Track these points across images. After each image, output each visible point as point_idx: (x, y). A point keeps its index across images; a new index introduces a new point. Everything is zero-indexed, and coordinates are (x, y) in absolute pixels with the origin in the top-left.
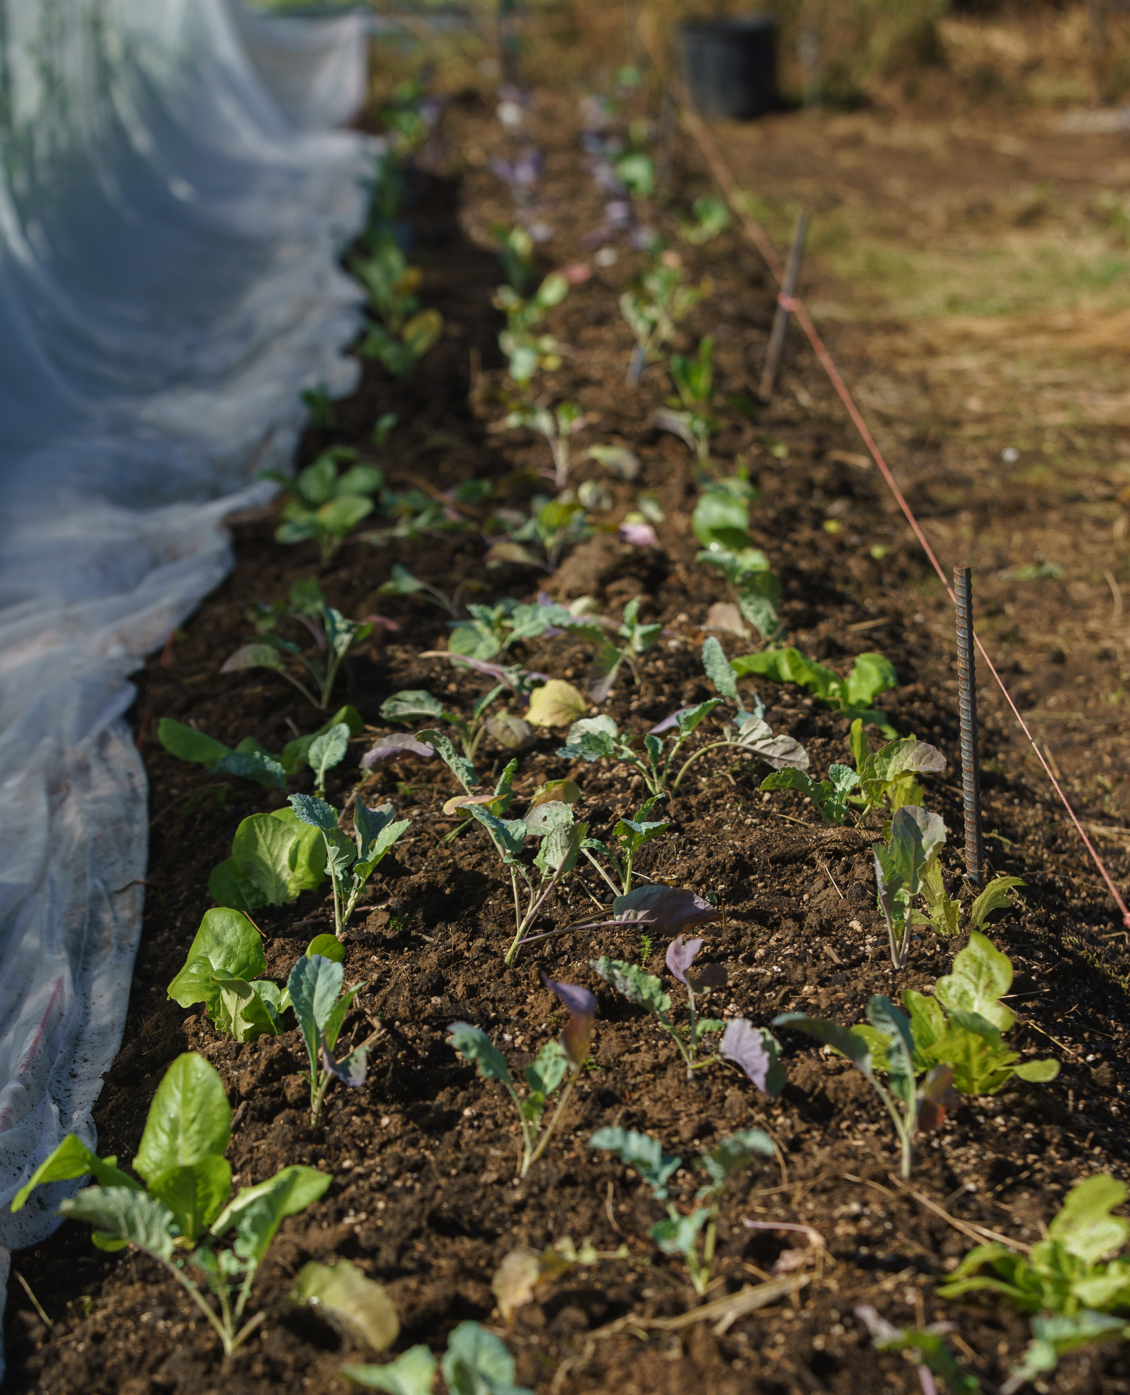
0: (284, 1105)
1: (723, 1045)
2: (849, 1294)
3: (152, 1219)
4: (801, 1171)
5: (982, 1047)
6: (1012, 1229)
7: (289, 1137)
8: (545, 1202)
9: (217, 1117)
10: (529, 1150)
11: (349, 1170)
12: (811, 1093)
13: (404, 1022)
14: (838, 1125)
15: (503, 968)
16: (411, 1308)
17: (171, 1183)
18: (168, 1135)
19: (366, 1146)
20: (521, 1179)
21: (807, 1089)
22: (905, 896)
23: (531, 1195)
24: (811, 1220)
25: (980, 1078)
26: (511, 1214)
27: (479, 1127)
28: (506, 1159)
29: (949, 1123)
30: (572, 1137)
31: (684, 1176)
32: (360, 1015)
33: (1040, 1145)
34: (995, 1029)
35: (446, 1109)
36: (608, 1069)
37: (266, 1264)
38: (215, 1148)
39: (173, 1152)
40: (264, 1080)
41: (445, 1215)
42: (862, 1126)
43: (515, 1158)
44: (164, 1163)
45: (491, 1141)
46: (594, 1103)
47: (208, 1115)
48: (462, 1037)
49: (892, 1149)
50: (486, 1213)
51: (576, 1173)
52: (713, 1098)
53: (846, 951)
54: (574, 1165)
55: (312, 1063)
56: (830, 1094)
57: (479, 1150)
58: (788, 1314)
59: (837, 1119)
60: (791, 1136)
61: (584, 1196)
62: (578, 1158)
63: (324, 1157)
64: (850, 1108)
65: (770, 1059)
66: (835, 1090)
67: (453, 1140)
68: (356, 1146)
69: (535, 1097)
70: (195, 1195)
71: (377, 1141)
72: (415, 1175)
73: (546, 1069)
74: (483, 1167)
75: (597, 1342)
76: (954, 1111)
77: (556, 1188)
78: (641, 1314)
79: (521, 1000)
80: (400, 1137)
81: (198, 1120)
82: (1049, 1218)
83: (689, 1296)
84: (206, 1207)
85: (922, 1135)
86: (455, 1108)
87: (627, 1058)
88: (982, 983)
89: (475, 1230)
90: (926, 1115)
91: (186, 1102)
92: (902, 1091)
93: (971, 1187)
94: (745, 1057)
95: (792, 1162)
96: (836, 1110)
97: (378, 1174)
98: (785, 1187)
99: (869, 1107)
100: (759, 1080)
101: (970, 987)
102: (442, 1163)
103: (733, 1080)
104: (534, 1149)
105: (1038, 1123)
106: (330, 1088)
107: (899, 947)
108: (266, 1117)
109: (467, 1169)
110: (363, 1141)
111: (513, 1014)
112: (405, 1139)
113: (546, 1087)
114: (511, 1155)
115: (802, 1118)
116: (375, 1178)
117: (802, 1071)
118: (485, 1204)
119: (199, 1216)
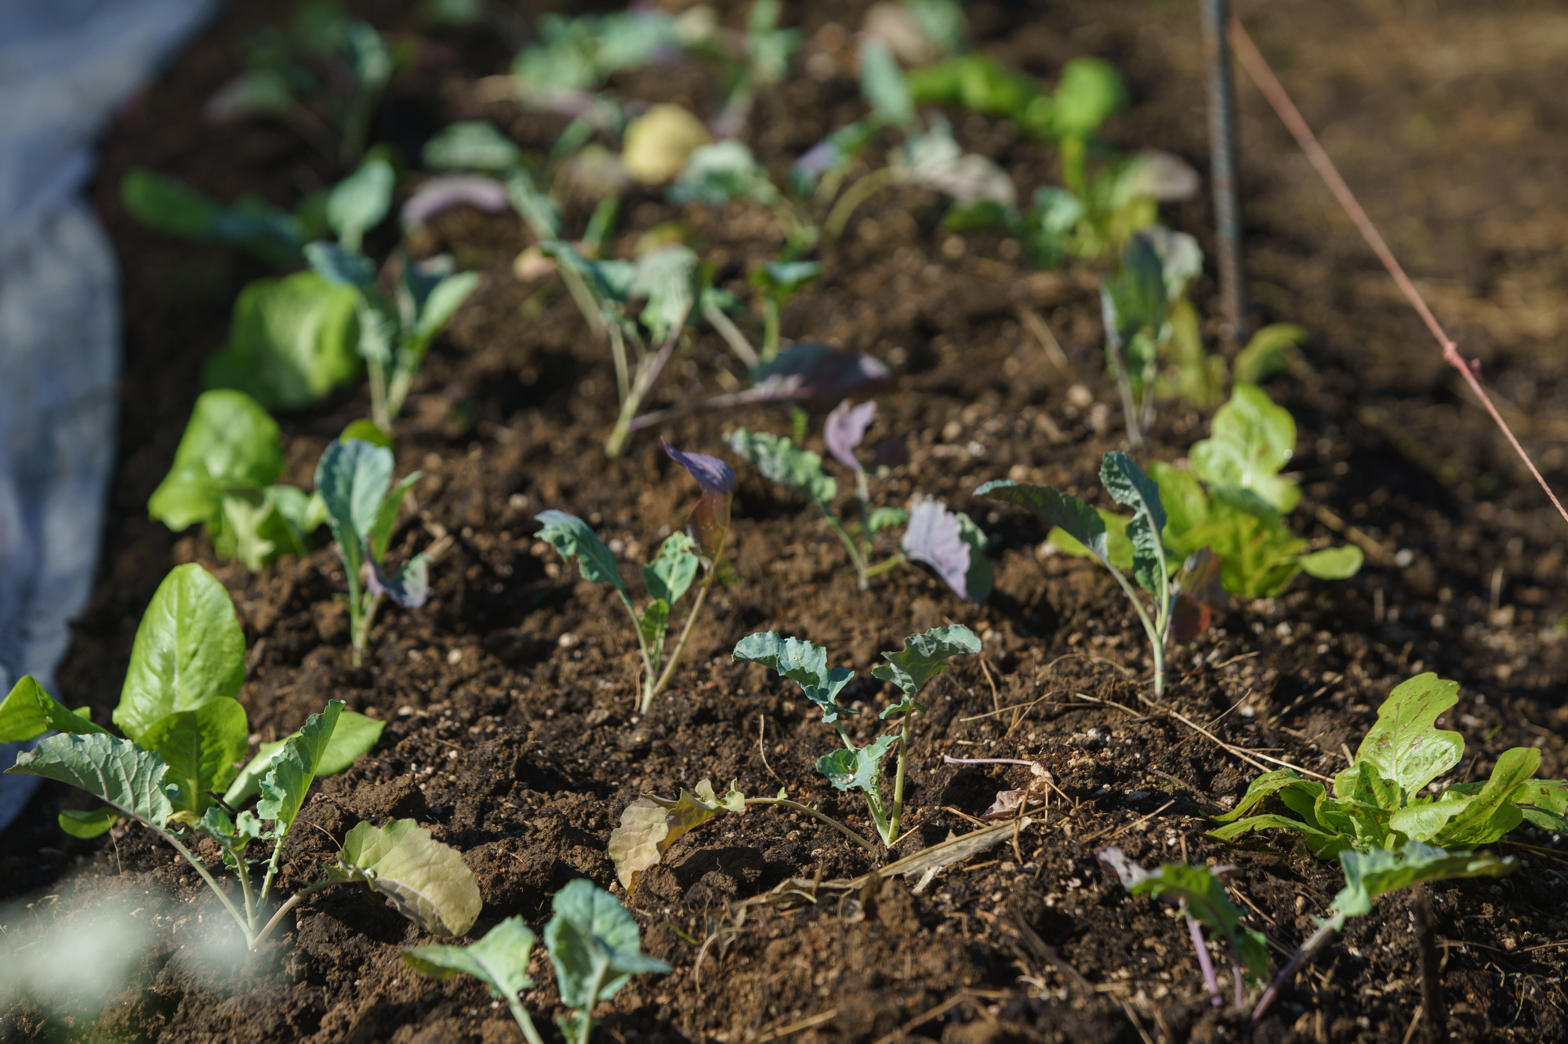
0: (317, 642)
1: (908, 540)
2: (1088, 837)
3: (141, 772)
4: (1017, 692)
5: (1257, 533)
6: (1306, 755)
7: (326, 681)
8: (674, 745)
9: (226, 649)
10: (650, 679)
11: (407, 717)
12: (1027, 603)
13: (476, 529)
14: (1066, 639)
15: (605, 463)
16: (499, 880)
17: (166, 738)
18: (160, 677)
19: (430, 690)
20: (641, 717)
21: (1022, 596)
22: (1145, 347)
23: (656, 736)
24: (1034, 751)
25: (1255, 577)
26: (630, 761)
27: (582, 659)
28: (620, 693)
29: (1216, 634)
30: (708, 665)
31: (860, 709)
32: (415, 523)
33: (1339, 659)
34: (1272, 510)
35: (537, 636)
36: (752, 582)
37: (298, 833)
38: (224, 689)
39: (168, 698)
40: (288, 611)
41: (540, 764)
42: (1098, 640)
43: (632, 691)
44: (155, 713)
45: (599, 673)
46: (736, 621)
47: (216, 645)
48: (556, 529)
49: (1139, 667)
50: (595, 761)
51: (715, 706)
52: (896, 613)
53: (1067, 424)
54: (712, 697)
55: (353, 587)
56: (1053, 599)
57: (585, 684)
58: (1007, 866)
59: (1064, 631)
60: (1002, 654)
61: (726, 734)
62: (716, 689)
63: (373, 704)
64: (1080, 617)
65: (972, 553)
66: (1060, 594)
67: (547, 673)
68: (416, 689)
69: (657, 606)
70: (200, 753)
71: (445, 681)
72: (498, 719)
73: (670, 570)
74: (590, 705)
75: (750, 909)
76: (1221, 618)
77: (688, 726)
78: (810, 875)
79: (633, 501)
80: (475, 676)
81: (201, 653)
82: (1355, 743)
83: (873, 853)
84: (214, 771)
85: (1179, 649)
86: (549, 636)
87: (779, 566)
88: (1254, 448)
89: (582, 782)
90: (1184, 617)
91: (183, 630)
92: (1150, 580)
93: (1248, 711)
94: (938, 552)
95: (1006, 684)
96: (1061, 621)
97: (448, 718)
98: (996, 713)
99: (1106, 614)
100: (957, 583)
101: (1236, 455)
102: (533, 701)
103: (922, 589)
104: (658, 679)
105: (1335, 633)
106: (378, 619)
107: (1139, 417)
108: (292, 659)
109: (568, 709)
110: (425, 682)
111: (623, 517)
112: (483, 677)
113: (671, 594)
114: (626, 686)
115: (1017, 631)
116: (443, 724)
117: (1013, 575)
118: (594, 751)
119: (205, 781)
